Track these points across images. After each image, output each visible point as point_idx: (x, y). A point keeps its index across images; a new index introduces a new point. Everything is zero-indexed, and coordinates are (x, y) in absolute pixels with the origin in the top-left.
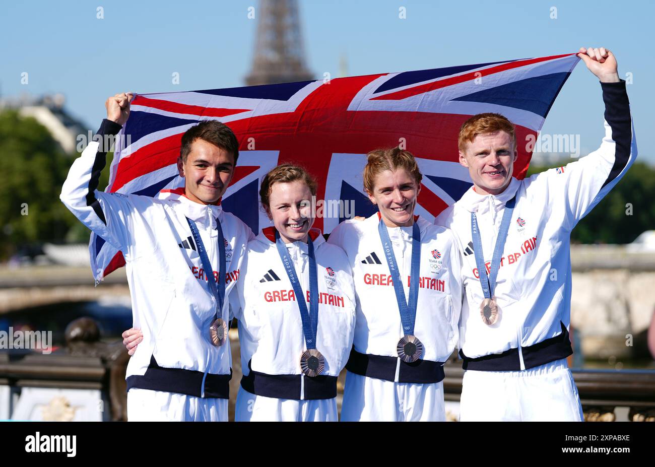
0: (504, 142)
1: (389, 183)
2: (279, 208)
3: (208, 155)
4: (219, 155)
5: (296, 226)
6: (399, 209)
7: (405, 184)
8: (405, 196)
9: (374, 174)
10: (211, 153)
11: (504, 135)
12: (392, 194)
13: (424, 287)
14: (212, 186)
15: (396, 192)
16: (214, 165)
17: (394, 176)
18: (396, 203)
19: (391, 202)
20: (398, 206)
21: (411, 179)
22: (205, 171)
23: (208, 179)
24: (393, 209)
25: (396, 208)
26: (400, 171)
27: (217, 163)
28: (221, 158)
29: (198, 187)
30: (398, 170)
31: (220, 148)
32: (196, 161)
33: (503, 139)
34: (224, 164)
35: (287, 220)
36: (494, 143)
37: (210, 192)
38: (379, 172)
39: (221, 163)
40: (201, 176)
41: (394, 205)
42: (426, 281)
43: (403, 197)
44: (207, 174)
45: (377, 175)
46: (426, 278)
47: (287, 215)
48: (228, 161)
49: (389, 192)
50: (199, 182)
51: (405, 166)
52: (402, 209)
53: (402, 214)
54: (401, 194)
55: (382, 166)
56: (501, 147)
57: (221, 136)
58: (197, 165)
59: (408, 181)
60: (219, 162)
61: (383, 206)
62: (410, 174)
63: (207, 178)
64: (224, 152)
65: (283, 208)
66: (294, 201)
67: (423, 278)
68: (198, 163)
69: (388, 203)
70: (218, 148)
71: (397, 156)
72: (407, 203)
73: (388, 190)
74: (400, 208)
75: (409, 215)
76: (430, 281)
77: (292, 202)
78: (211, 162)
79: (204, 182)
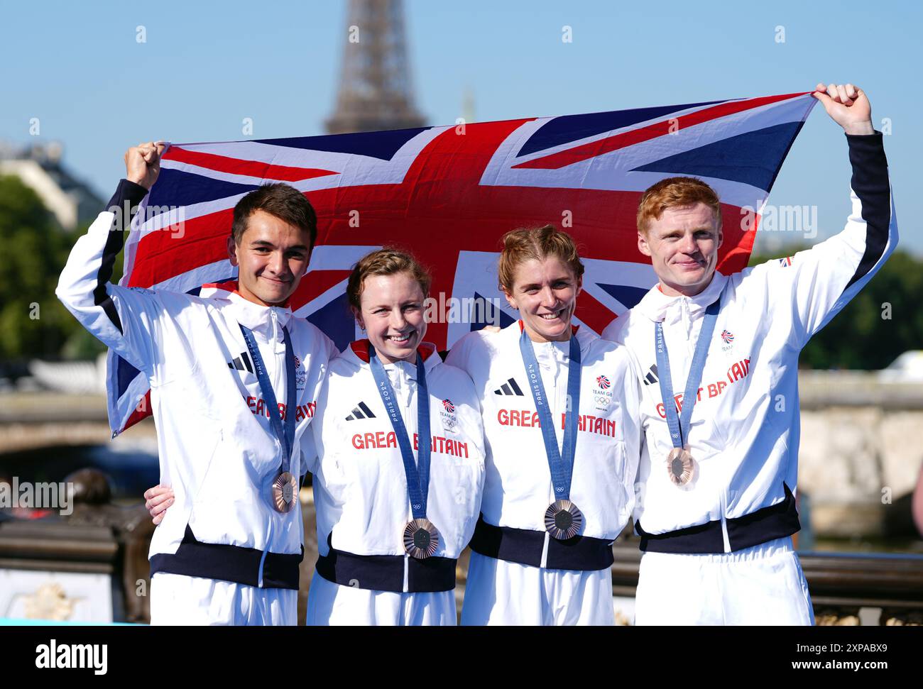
0: (703, 219)
1: (535, 278)
2: (375, 312)
3: (272, 233)
4: (288, 234)
5: (399, 339)
6: (550, 316)
7: (559, 280)
8: (558, 296)
9: (514, 266)
10: (277, 231)
11: (704, 209)
12: (539, 293)
13: (584, 430)
14: (278, 279)
15: (546, 291)
16: (280, 248)
17: (543, 267)
18: (546, 307)
19: (538, 306)
20: (548, 311)
21: (568, 273)
22: (268, 257)
23: (272, 269)
24: (541, 315)
25: (546, 314)
26: (552, 260)
27: (286, 246)
28: (291, 239)
29: (257, 280)
30: (548, 260)
31: (290, 224)
32: (255, 243)
33: (703, 215)
34: (296, 247)
35: (386, 330)
36: (689, 221)
37: (273, 287)
38: (522, 262)
39: (291, 245)
40: (262, 264)
41: (542, 310)
42: (588, 421)
43: (556, 298)
44: (270, 261)
45: (518, 266)
46: (588, 417)
47: (387, 322)
48: (301, 244)
49: (535, 291)
50: (259, 273)
51: (559, 253)
52: (554, 316)
53: (554, 324)
54: (553, 293)
55: (525, 253)
56: (699, 227)
57: (291, 207)
58: (256, 249)
59: (562, 275)
60: (288, 245)
61: (526, 311)
62: (565, 264)
63: (270, 268)
64: (295, 230)
65: (381, 313)
66: (397, 302)
67: (584, 416)
68: (257, 246)
69: (533, 307)
70: (287, 225)
71: (548, 239)
72: (562, 306)
73: (535, 288)
74: (552, 314)
75: (564, 324)
76: (594, 421)
77: (394, 305)
78: (276, 244)
79: (266, 273)
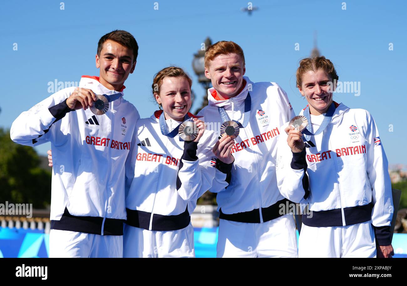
1: (312, 80)
2: (168, 95)
3: (113, 50)
4: (121, 50)
5: (179, 108)
6: (319, 99)
7: (324, 81)
8: (323, 89)
9: (302, 74)
10: (116, 49)
12: (314, 88)
13: (348, 155)
14: (116, 72)
15: (317, 86)
16: (117, 57)
17: (315, 75)
18: (317, 95)
19: (313, 94)
20: (318, 97)
21: (328, 78)
22: (111, 61)
23: (113, 67)
24: (314, 99)
25: (317, 98)
26: (320, 71)
27: (120, 56)
28: (122, 53)
29: (106, 73)
30: (318, 71)
31: (122, 45)
32: (105, 54)
34: (125, 57)
35: (174, 103)
37: (114, 76)
38: (306, 72)
39: (122, 56)
40: (108, 65)
41: (315, 96)
42: (349, 150)
43: (322, 90)
44: (112, 64)
45: (304, 74)
46: (349, 148)
47: (173, 99)
48: (128, 55)
49: (312, 87)
50: (107, 69)
51: (324, 68)
52: (321, 99)
53: (320, 103)
54: (320, 88)
55: (308, 68)
57: (123, 37)
58: (106, 58)
59: (326, 79)
60: (121, 55)
61: (307, 97)
62: (327, 74)
63: (112, 66)
64: (125, 49)
65: (170, 95)
66: (179, 90)
67: (347, 148)
68: (106, 56)
69: (310, 94)
70: (121, 46)
71: (320, 61)
72: (325, 95)
73: (311, 85)
74: (320, 98)
75: (326, 104)
76: (353, 149)
77: (178, 91)
78: (115, 55)
79: (111, 69)
